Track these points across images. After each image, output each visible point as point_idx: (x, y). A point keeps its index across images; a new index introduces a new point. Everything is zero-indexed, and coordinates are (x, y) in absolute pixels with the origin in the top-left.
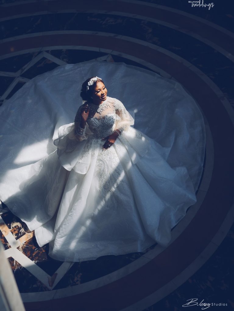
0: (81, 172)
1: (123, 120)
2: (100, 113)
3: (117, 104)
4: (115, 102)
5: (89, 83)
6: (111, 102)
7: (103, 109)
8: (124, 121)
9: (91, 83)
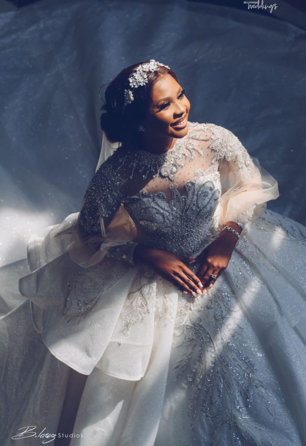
0: (129, 373)
1: (243, 189)
2: (169, 179)
3: (220, 141)
4: (213, 137)
5: (131, 80)
6: (201, 138)
7: (179, 162)
8: (246, 191)
9: (138, 78)
